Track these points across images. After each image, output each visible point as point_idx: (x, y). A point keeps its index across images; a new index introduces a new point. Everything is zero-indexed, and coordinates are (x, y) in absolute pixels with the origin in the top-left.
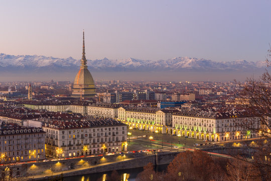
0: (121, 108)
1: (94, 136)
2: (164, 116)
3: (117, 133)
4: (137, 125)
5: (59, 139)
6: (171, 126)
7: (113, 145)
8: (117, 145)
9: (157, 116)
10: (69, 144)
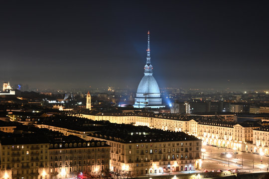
0: (193, 120)
1: (164, 151)
2: (243, 131)
3: (191, 149)
4: (211, 140)
5: (125, 154)
6: (251, 142)
7: (186, 163)
8: (190, 163)
9: (234, 130)
10: (136, 159)
